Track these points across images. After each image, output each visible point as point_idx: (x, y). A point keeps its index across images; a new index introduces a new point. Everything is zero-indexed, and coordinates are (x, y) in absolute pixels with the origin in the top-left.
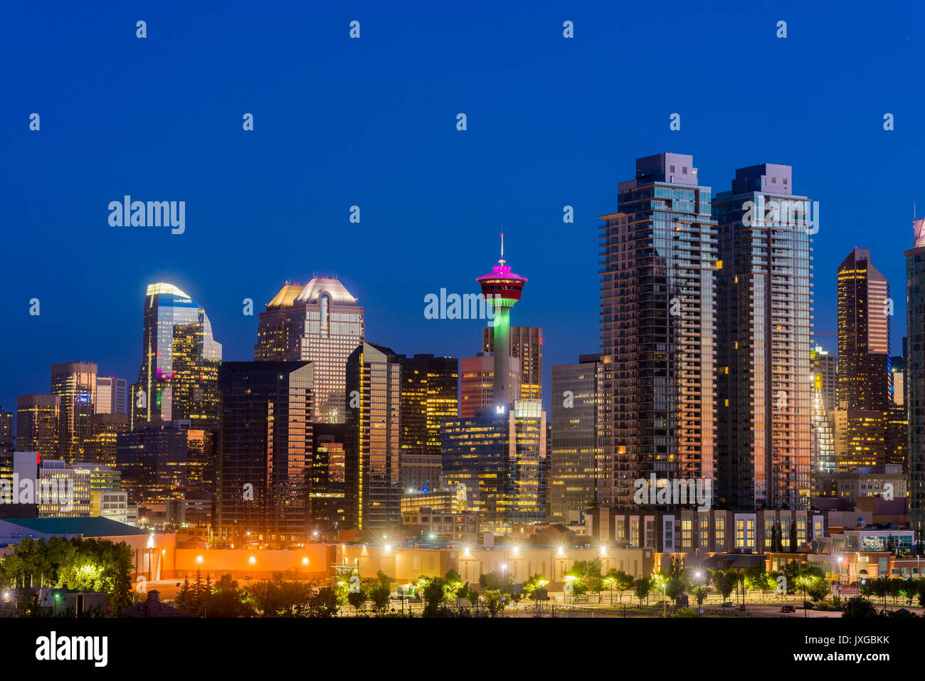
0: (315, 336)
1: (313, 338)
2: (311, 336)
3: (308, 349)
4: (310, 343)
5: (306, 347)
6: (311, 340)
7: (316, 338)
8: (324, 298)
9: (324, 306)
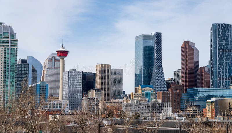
8: (53, 58)
9: (53, 60)
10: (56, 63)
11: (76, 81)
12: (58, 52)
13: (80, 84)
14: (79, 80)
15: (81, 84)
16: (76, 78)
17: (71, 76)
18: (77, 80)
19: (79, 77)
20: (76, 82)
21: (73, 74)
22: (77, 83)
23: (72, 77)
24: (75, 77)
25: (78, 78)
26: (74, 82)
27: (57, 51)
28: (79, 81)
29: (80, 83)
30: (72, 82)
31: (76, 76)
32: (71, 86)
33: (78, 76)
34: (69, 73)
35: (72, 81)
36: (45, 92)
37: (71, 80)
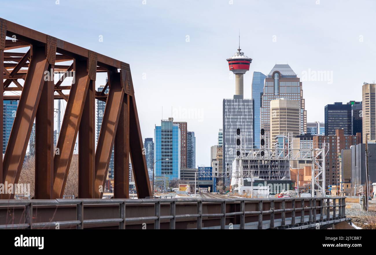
0: (271, 95)
1: (270, 96)
2: (269, 95)
3: (267, 102)
4: (268, 98)
5: (266, 101)
6: (269, 97)
7: (272, 96)
8: (276, 75)
9: (276, 78)
10: (282, 84)
11: (240, 119)
12: (230, 62)
13: (247, 125)
14: (247, 117)
15: (250, 125)
16: (240, 113)
17: (230, 109)
18: (242, 117)
19: (246, 110)
20: (240, 122)
21: (233, 105)
22: (241, 124)
23: (232, 110)
24: (238, 112)
25: (244, 112)
26: (236, 122)
27: (229, 60)
28: (246, 119)
29: (247, 122)
30: (232, 122)
31: (240, 109)
32: (229, 129)
33: (244, 109)
34: (226, 104)
35: (232, 118)
36: (171, 142)
37: (230, 117)
